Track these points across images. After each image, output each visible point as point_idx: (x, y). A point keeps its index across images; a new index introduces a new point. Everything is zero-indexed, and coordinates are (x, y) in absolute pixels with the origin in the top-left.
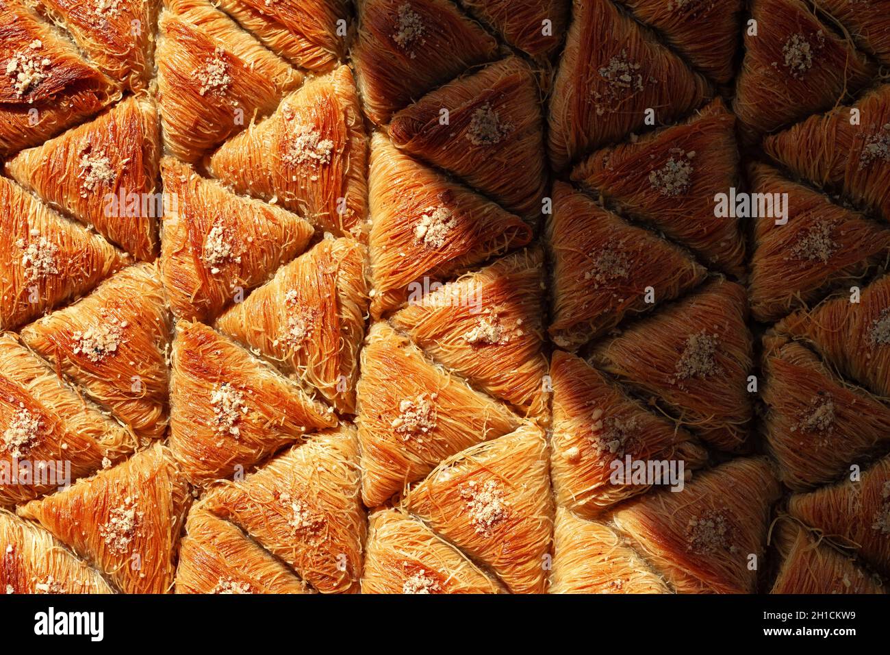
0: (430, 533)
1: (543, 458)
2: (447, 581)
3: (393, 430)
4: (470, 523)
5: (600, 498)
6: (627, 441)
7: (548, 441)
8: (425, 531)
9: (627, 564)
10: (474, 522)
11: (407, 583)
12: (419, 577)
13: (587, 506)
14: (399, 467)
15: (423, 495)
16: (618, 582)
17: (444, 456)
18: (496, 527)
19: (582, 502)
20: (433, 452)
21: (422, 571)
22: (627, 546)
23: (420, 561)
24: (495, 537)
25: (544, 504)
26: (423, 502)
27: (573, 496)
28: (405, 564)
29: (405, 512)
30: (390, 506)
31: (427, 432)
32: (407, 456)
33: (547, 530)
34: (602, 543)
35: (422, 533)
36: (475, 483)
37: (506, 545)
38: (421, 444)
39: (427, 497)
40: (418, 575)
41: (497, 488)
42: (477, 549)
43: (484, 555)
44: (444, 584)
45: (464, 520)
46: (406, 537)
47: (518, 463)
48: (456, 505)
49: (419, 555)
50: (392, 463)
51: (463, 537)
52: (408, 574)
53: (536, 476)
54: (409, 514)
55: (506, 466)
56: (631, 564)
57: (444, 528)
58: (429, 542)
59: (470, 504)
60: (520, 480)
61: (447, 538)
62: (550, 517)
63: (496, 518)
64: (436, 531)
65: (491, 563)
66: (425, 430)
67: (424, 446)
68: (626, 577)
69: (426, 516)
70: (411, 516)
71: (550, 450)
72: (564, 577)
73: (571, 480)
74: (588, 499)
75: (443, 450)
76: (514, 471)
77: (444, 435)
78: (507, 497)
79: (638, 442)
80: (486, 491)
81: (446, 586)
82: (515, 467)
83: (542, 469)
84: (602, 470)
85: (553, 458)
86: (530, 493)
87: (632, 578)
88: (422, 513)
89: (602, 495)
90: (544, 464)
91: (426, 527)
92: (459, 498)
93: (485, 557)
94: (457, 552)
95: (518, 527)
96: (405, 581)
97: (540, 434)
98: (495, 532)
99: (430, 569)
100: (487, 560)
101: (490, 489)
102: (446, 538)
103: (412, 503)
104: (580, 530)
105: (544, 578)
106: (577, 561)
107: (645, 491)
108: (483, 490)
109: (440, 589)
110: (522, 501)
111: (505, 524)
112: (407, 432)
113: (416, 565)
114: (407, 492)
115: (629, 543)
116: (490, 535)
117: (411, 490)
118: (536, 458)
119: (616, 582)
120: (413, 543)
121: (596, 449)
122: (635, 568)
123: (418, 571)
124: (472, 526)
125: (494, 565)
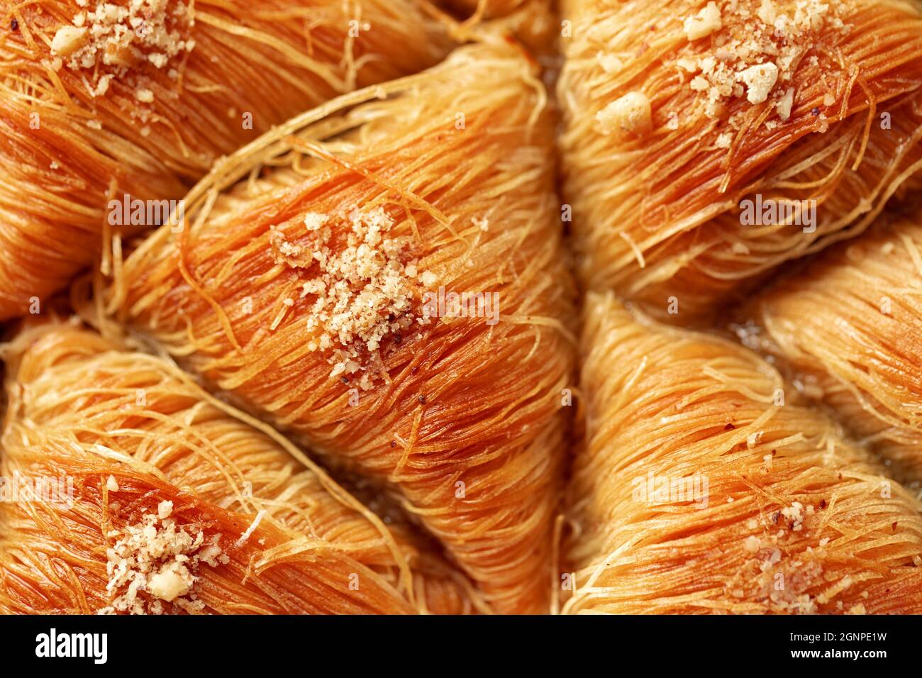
0: (189, 388)
1: (535, 141)
2: (246, 535)
3: (57, 64)
4: (312, 347)
5: (724, 256)
6: (802, 63)
7: (551, 90)
8: (174, 382)
9: (816, 456)
10: (325, 341)
11: (120, 547)
12: (158, 527)
13: (678, 283)
14: (80, 183)
15: (162, 271)
16: (793, 511)
17: (222, 143)
18: (398, 354)
19: (667, 270)
20: (189, 134)
21: (166, 507)
22: (808, 403)
23: (160, 475)
24: (395, 387)
25: (546, 282)
26: (162, 290)
27: (637, 252)
28: (112, 484)
29: (110, 329)
30: (66, 312)
31: (166, 68)
32: (107, 146)
33: (560, 361)
34: (735, 395)
35: (167, 388)
36: (324, 218)
37: (433, 412)
38: (146, 105)
39: (176, 278)
40: (152, 519)
41: (393, 234)
42: (339, 429)
43: (360, 449)
44: (239, 543)
45: (293, 340)
46: (112, 403)
47: (459, 153)
48: (264, 294)
49: (156, 458)
50: (60, 171)
51: (295, 394)
52: (120, 519)
53: (516, 194)
54: (126, 334)
55: (419, 162)
56: (829, 457)
57: (235, 369)
58: (189, 416)
59: (309, 287)
60: (466, 207)
61: (244, 400)
62: (565, 323)
63: (396, 327)
64: (210, 384)
65: (385, 471)
66: (158, 60)
67: (157, 112)
68: (817, 496)
69: (178, 336)
70: (131, 342)
71: (556, 118)
72: (619, 508)
73: (628, 204)
74: (684, 259)
75: (221, 127)
76: (447, 178)
77: (222, 78)
78: (428, 260)
79: (836, 67)
80: (360, 242)
81: (245, 550)
82: (449, 168)
83: (532, 175)
84: (724, 160)
85: (567, 140)
86: (499, 244)
87: (834, 497)
88: (163, 328)
89: (727, 245)
90: (539, 160)
91: (177, 372)
92: (274, 271)
93: (367, 456)
94: (277, 445)
95: (467, 353)
96: (113, 541)
97: (522, 69)
98: (393, 373)
99: (189, 499)
100: (373, 463)
101: (372, 236)
102: (241, 399)
103: (133, 296)
104: (663, 357)
105: (554, 514)
106: (660, 454)
107: (860, 228)
108: (351, 240)
109: (225, 559)
110: (474, 271)
111: (424, 344)
112: (104, 69)
113: (144, 487)
114: (112, 261)
115: (816, 392)
116: (379, 382)
117: (125, 257)
118: (511, 142)
119: (786, 512)
120: (135, 422)
121: (704, 94)
122: (841, 467)
123: (153, 505)
124: (322, 358)
125: (394, 478)
